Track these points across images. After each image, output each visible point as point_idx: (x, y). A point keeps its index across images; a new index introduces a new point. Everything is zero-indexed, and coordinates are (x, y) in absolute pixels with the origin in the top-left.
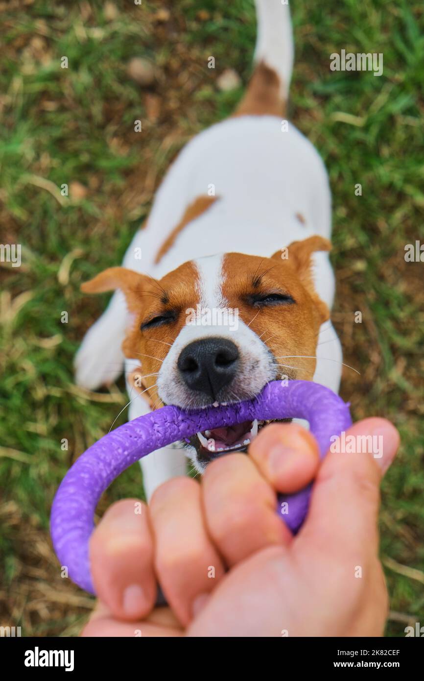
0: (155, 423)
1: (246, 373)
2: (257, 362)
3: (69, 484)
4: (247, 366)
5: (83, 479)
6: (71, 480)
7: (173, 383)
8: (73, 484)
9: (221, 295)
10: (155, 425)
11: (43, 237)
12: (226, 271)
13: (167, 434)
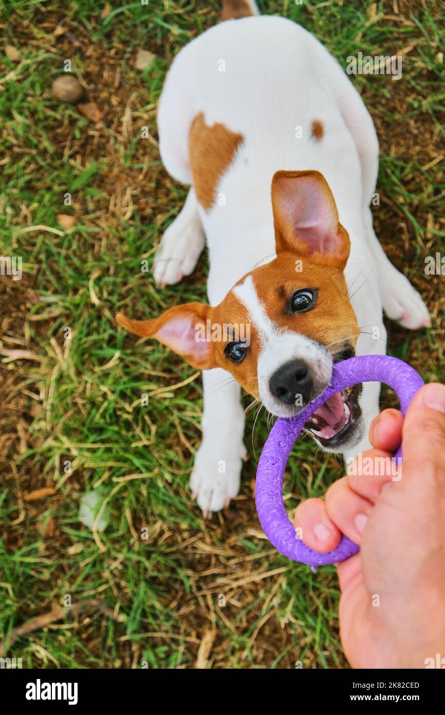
0: (280, 442)
1: (319, 373)
2: (319, 361)
3: (269, 523)
4: (316, 368)
5: (274, 513)
6: (269, 519)
7: (275, 405)
8: (272, 520)
9: (270, 320)
10: (281, 443)
11: (59, 278)
12: (260, 297)
13: (290, 443)
